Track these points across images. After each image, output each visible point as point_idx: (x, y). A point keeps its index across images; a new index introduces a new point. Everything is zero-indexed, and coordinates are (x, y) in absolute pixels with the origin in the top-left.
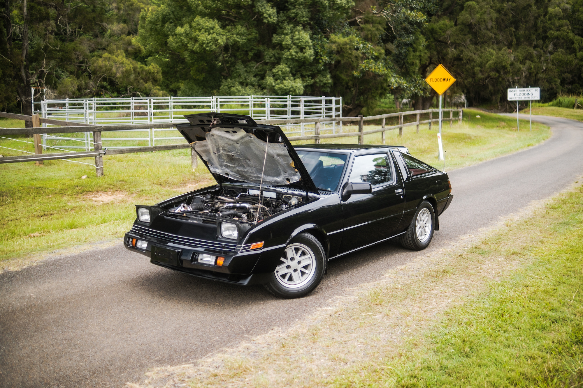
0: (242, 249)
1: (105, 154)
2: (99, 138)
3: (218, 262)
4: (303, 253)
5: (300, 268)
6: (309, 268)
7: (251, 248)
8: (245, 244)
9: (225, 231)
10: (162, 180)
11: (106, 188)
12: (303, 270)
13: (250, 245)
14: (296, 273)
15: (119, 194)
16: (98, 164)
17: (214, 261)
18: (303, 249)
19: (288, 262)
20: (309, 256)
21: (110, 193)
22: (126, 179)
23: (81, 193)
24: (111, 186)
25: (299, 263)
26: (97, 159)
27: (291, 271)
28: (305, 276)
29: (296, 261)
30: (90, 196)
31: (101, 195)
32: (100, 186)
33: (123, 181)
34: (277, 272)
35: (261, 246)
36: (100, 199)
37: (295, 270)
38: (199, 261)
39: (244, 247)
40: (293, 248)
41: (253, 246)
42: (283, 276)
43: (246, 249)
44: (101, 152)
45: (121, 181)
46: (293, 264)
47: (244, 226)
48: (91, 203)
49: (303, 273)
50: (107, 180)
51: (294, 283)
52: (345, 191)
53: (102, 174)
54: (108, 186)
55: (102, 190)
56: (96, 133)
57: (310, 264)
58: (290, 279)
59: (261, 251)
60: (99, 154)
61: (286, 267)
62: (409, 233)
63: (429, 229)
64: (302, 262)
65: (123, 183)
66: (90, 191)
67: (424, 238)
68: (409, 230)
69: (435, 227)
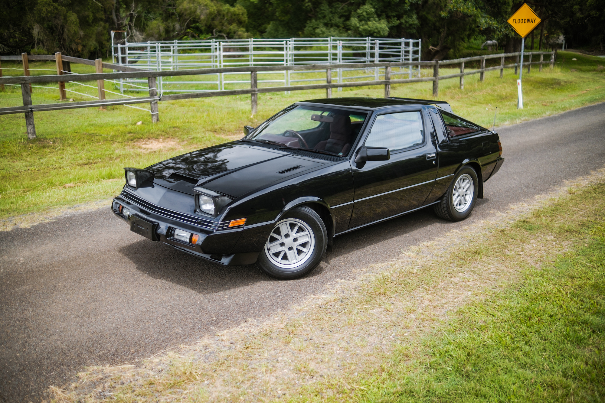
0: (219, 227)
1: (160, 100)
2: (154, 84)
3: (194, 238)
4: (301, 229)
5: (295, 245)
6: (307, 247)
7: (230, 225)
8: (223, 221)
9: (203, 204)
10: (217, 127)
11: (158, 135)
12: (301, 248)
13: (229, 223)
14: (292, 251)
15: (171, 141)
16: (153, 110)
17: (189, 237)
18: (299, 225)
19: (282, 239)
20: (307, 232)
21: (161, 140)
22: (180, 125)
23: (132, 140)
24: (164, 133)
25: (295, 240)
26: (153, 105)
27: (285, 248)
28: (302, 255)
29: (291, 238)
30: (141, 144)
31: (152, 142)
32: (152, 133)
33: (176, 127)
34: (269, 250)
35: (243, 223)
36: (149, 146)
37: (291, 248)
38: (176, 237)
39: (221, 224)
40: (288, 223)
41: (232, 223)
42: (277, 255)
43: (223, 226)
44: (156, 98)
45: (174, 127)
46: (288, 241)
47: (222, 200)
48: (139, 151)
49: (299, 252)
50: (161, 126)
51: (290, 263)
52: (359, 156)
53: (158, 120)
54: (160, 133)
55: (153, 137)
56: (151, 79)
57: (308, 242)
58: (285, 257)
59: (242, 229)
60: (154, 100)
61: (279, 245)
62: (444, 202)
63: (469, 198)
64: (298, 239)
65: (177, 129)
66: (141, 138)
67: (463, 208)
68: (445, 199)
69: (478, 195)
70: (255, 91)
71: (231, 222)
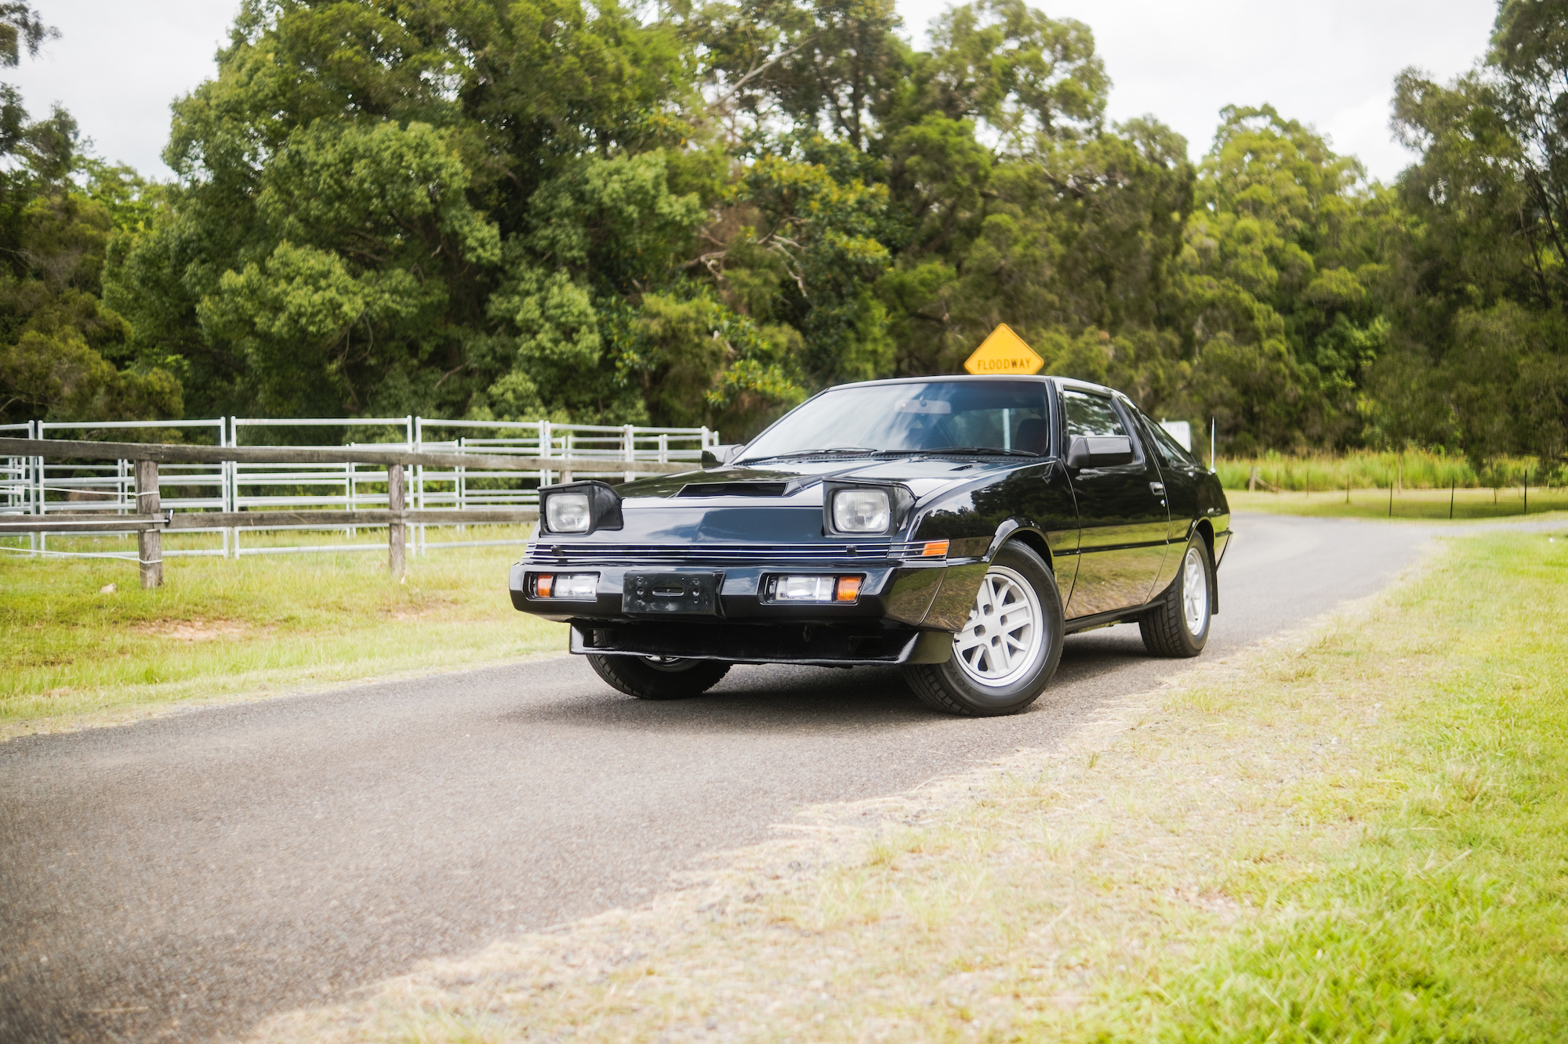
0: (907, 554)
1: (168, 526)
2: (152, 479)
3: (841, 591)
4: (1009, 599)
5: (1004, 632)
6: (1024, 636)
7: (924, 552)
8: (914, 539)
10: (329, 600)
11: (186, 612)
12: (1013, 641)
13: (922, 546)
14: (998, 646)
15: (227, 625)
16: (149, 552)
17: (829, 590)
18: (1011, 583)
19: (977, 618)
20: (1025, 603)
21: (199, 623)
22: (230, 593)
23: (120, 623)
25: (1003, 619)
26: (147, 537)
27: (985, 639)
28: (1018, 658)
29: (996, 616)
30: (150, 630)
31: (177, 628)
32: (168, 608)
33: (225, 597)
34: (957, 642)
35: (943, 552)
36: (175, 636)
37: (995, 641)
38: (781, 598)
39: (912, 546)
40: (991, 578)
41: (930, 547)
42: (968, 654)
43: (915, 552)
44: (159, 520)
45: (219, 597)
46: (990, 622)
47: (903, 496)
49: (1012, 650)
51: (993, 675)
53: (160, 582)
56: (145, 464)
57: (1029, 625)
58: (983, 666)
59: (943, 564)
60: (154, 527)
61: (973, 631)
62: (1171, 605)
63: (1201, 605)
64: (1009, 618)
65: (229, 602)
66: (143, 619)
67: (1195, 626)
68: (1171, 597)
69: (1213, 607)
70: (399, 517)
71: (927, 546)
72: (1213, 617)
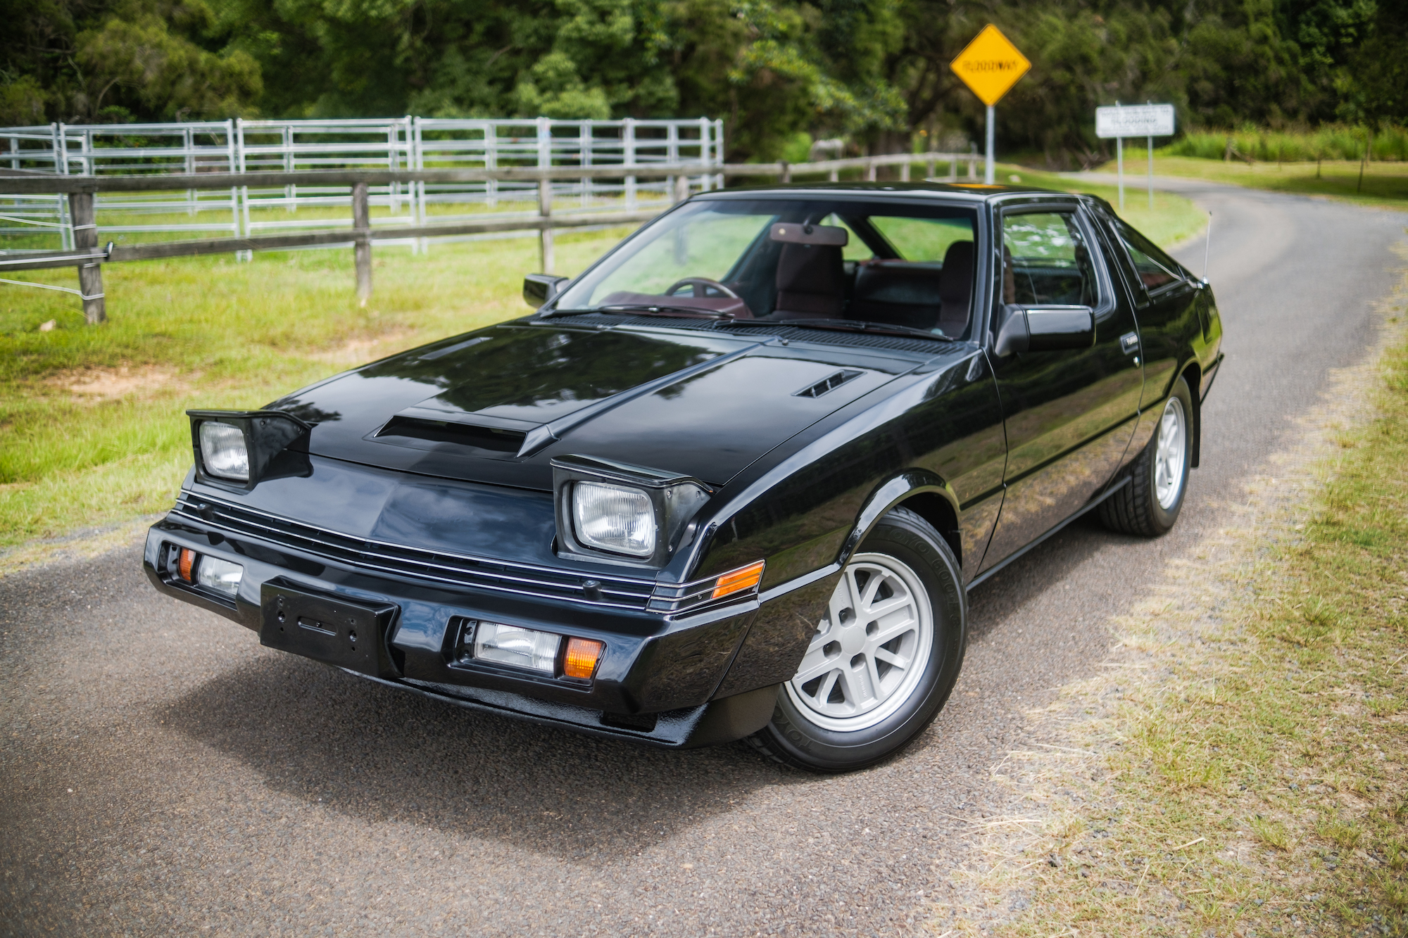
0: (681, 604)
1: (107, 259)
2: (87, 213)
3: (571, 657)
4: (885, 592)
5: (872, 647)
6: (906, 647)
7: (717, 593)
8: (688, 580)
9: (592, 519)
10: (277, 331)
11: (113, 356)
12: (886, 656)
13: (713, 582)
14: (860, 668)
15: (153, 371)
16: (89, 286)
17: (551, 653)
18: (886, 573)
19: (828, 631)
20: (907, 599)
21: (124, 370)
22: (171, 329)
23: (36, 372)
24: (129, 352)
25: (872, 628)
26: (85, 274)
27: (839, 662)
28: (893, 679)
30: (66, 381)
31: (98, 377)
32: (94, 352)
33: (162, 335)
34: (793, 674)
35: (753, 582)
36: (94, 387)
37: (857, 660)
38: (481, 655)
39: (688, 590)
40: (852, 570)
41: (724, 584)
42: (812, 687)
43: (695, 599)
44: (97, 253)
45: (156, 335)
46: (851, 635)
47: (681, 497)
48: (64, 401)
50: (115, 331)
51: (851, 712)
53: (102, 317)
54: (118, 350)
55: (100, 364)
56: (77, 198)
57: (911, 631)
58: (838, 695)
59: (753, 605)
60: (90, 260)
61: (822, 652)
62: (1138, 480)
63: (1177, 465)
64: (880, 624)
65: (164, 341)
66: (65, 367)
67: (1166, 495)
68: (1139, 470)
69: (1193, 459)
70: (363, 236)
71: (720, 581)
72: (1192, 471)
